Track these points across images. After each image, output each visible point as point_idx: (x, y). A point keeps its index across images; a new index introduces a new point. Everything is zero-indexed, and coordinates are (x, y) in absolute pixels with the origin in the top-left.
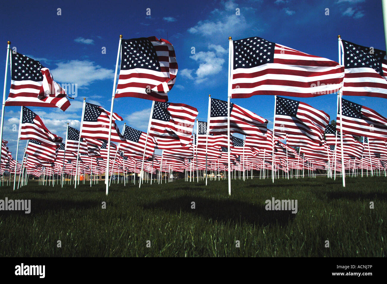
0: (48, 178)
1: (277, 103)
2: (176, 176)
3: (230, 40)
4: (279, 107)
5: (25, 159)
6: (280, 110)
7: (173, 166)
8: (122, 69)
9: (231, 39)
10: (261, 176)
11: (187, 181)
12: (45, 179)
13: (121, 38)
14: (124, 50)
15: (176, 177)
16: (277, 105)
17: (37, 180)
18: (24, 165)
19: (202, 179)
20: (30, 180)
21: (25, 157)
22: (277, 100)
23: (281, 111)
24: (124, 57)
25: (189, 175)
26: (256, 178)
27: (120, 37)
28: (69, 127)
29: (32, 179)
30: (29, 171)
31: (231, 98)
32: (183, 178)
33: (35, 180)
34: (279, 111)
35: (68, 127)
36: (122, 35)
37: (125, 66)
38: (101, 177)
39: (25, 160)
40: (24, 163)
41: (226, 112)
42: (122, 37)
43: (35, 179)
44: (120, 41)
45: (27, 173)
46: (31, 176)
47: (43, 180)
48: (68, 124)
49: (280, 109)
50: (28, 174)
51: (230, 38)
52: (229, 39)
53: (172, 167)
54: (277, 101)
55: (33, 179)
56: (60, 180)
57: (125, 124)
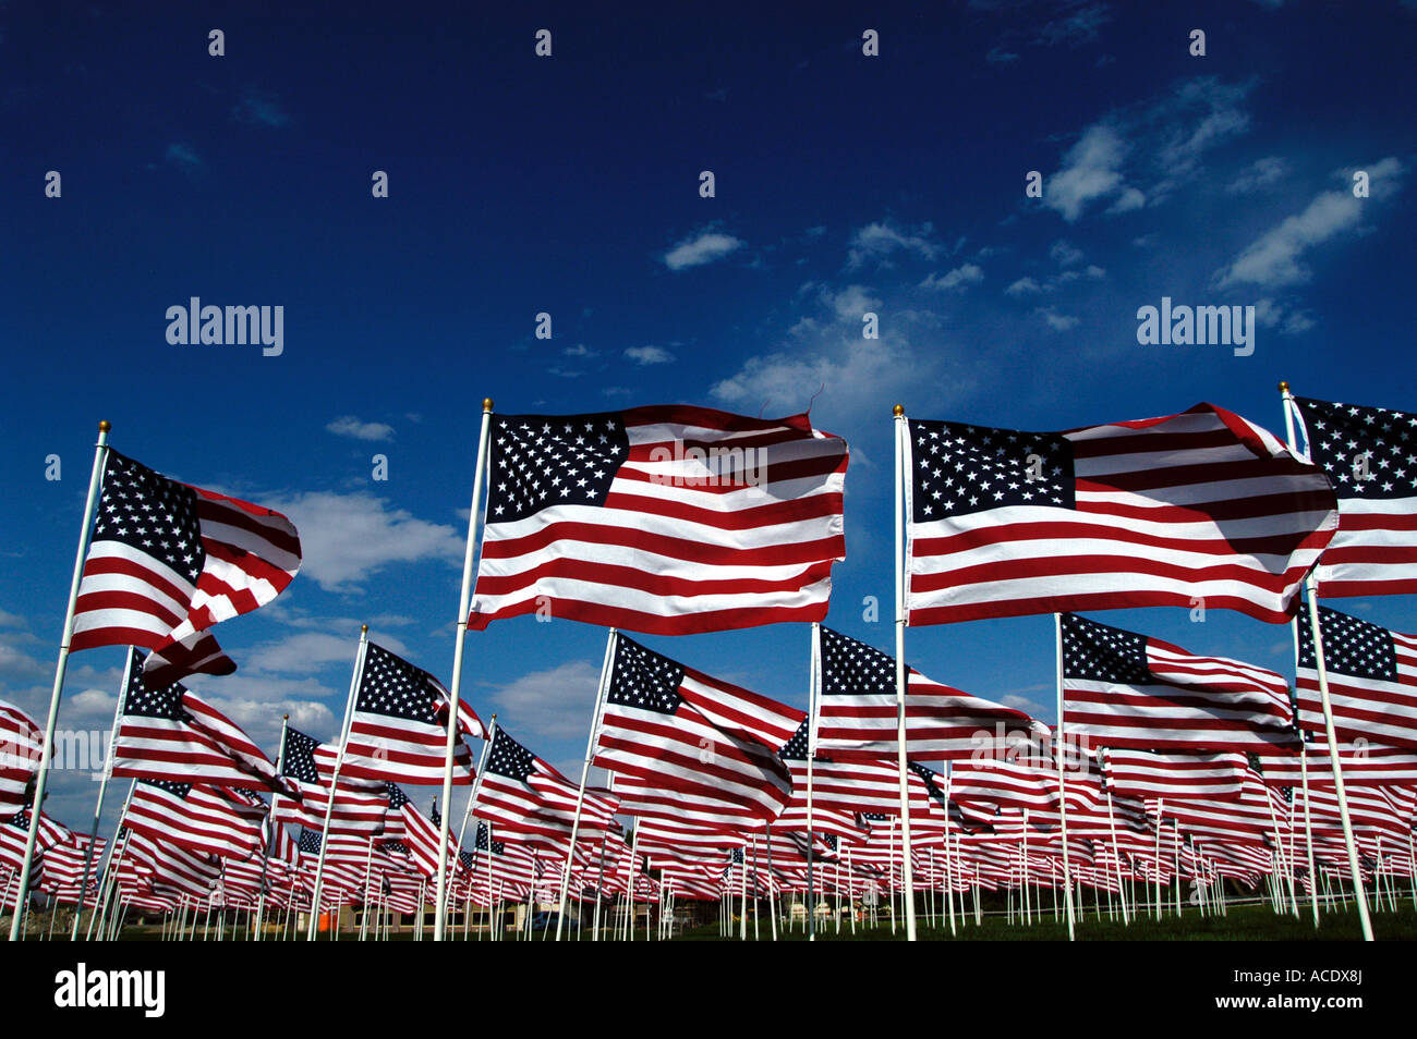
0: (201, 921)
1: (1065, 634)
2: (685, 916)
3: (898, 416)
4: (1075, 649)
5: (119, 846)
6: (1078, 659)
7: (675, 877)
8: (493, 518)
9: (902, 412)
10: (1011, 911)
11: (731, 933)
12: (189, 922)
13: (486, 410)
14: (497, 453)
15: (686, 920)
16: (1066, 641)
17: (153, 929)
18: (113, 870)
19: (787, 927)
20: (128, 927)
21: (119, 837)
22: (1061, 624)
23: (1083, 664)
24: (498, 475)
25: (737, 913)
26: (991, 918)
27: (483, 407)
28: (288, 728)
29: (136, 922)
30: (128, 894)
31: (908, 624)
32: (710, 922)
33: (147, 926)
34: (1075, 663)
35: (284, 729)
36: (491, 399)
37: (500, 510)
38: (397, 919)
39: (117, 851)
40: (115, 861)
41: (890, 679)
42: (491, 407)
43: (146, 922)
44: (486, 418)
45: (122, 901)
46: (133, 913)
47: (179, 928)
48: (287, 718)
49: (1075, 656)
50: (124, 905)
51: (898, 407)
52: (895, 413)
53: (672, 880)
54: (1065, 627)
55: (141, 922)
56: (243, 927)
57: (495, 717)
